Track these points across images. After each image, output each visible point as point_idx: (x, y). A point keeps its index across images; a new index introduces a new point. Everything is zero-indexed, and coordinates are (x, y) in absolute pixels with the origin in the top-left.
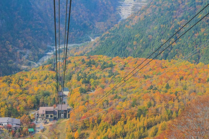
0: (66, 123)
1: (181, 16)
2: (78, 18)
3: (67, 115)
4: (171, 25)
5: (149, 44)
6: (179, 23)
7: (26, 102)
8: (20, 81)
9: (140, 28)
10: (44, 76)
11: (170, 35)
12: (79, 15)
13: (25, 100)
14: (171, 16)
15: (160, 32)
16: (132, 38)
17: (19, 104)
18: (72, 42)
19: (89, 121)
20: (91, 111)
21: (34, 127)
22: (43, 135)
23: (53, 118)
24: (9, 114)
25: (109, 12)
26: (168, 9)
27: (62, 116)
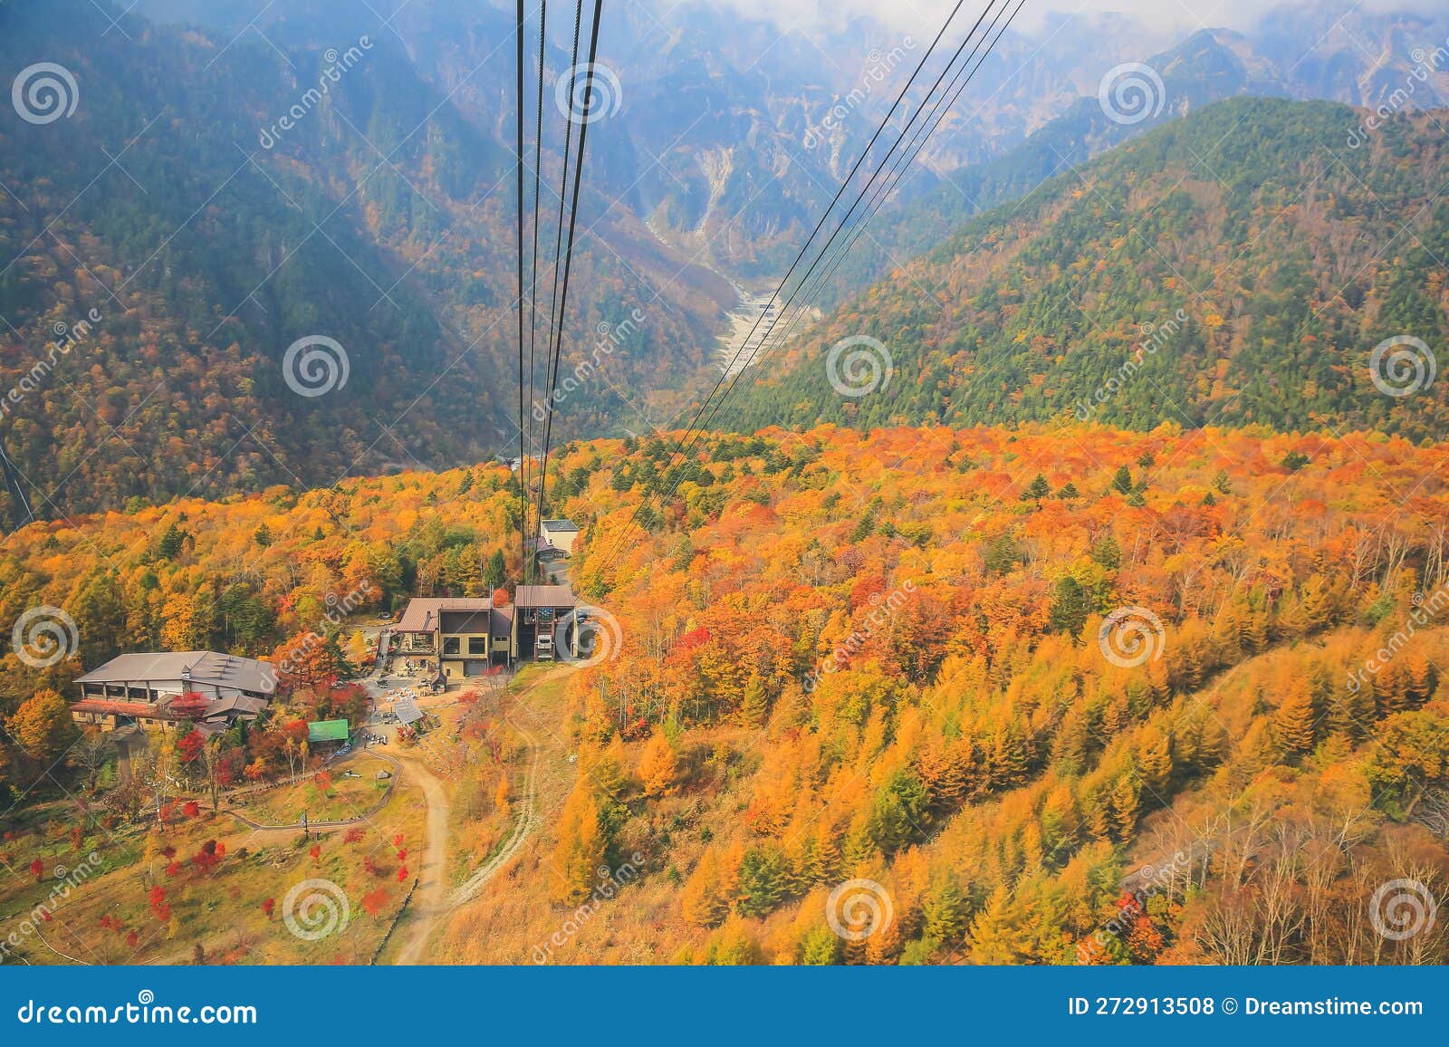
0: (571, 682)
1: (950, 340)
4: (920, 370)
6: (947, 361)
7: (342, 576)
8: (341, 497)
9: (810, 384)
10: (458, 485)
11: (920, 400)
13: (334, 564)
14: (917, 342)
16: (786, 416)
17: (297, 582)
19: (733, 661)
20: (739, 597)
21: (359, 709)
22: (408, 766)
23: (485, 656)
24: (218, 636)
25: (689, 362)
26: (903, 321)
27: (543, 646)
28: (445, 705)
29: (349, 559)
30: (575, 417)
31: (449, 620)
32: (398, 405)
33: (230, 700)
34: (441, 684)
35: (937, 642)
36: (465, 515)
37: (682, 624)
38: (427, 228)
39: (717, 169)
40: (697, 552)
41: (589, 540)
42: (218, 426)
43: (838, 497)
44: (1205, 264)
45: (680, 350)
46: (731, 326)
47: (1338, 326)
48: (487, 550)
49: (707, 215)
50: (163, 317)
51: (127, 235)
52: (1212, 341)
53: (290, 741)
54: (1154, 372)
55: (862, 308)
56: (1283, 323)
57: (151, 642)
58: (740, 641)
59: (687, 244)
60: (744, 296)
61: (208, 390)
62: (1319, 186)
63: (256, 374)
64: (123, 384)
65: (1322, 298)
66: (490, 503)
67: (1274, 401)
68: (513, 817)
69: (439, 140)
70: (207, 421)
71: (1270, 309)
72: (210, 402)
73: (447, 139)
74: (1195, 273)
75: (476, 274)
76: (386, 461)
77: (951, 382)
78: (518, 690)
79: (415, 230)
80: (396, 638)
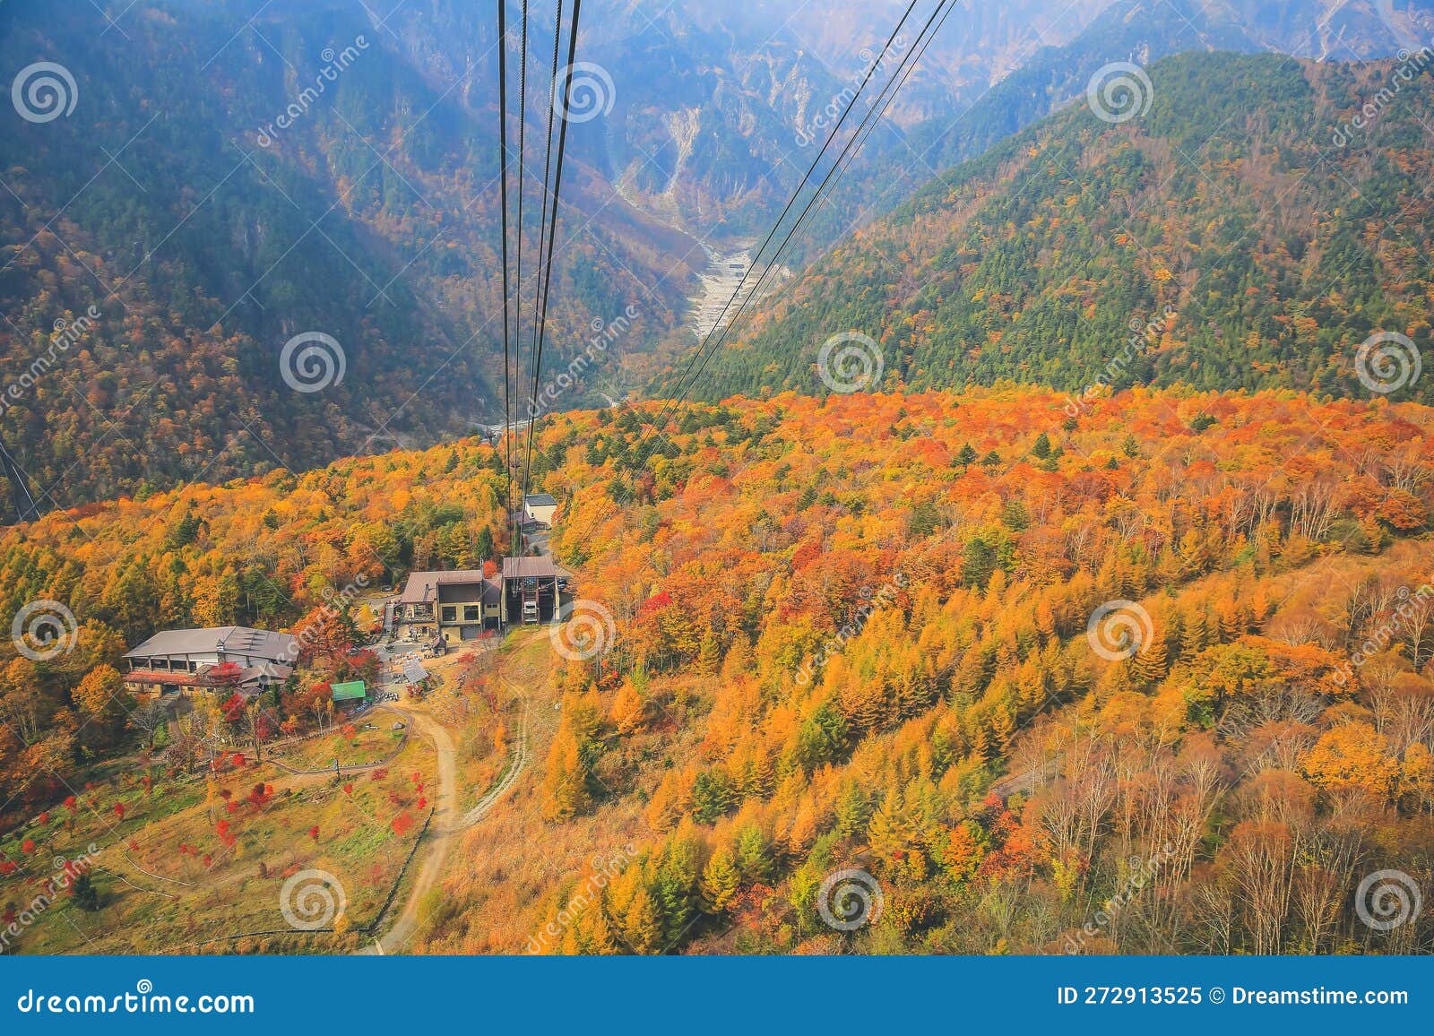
1: (912, 300)
2: (566, 339)
3: (557, 605)
4: (883, 330)
6: (908, 320)
7: (346, 555)
8: (337, 479)
9: (778, 345)
10: (445, 463)
12: (570, 331)
13: (338, 545)
14: (879, 303)
16: (755, 378)
17: (307, 561)
19: (690, 621)
20: (696, 564)
21: (372, 672)
22: (418, 718)
23: (478, 621)
24: (242, 612)
25: (662, 325)
26: (866, 281)
27: (529, 611)
28: (446, 666)
29: (352, 539)
31: (446, 591)
32: (379, 378)
33: (261, 669)
34: (442, 648)
36: (453, 494)
37: (647, 589)
38: (399, 201)
39: (683, 130)
40: (661, 525)
41: (566, 513)
42: (206, 406)
43: (789, 468)
44: (1155, 220)
45: (653, 313)
46: (702, 287)
47: (1281, 277)
48: (476, 526)
49: (676, 175)
50: (146, 300)
51: (105, 222)
52: (1161, 295)
53: (318, 701)
54: (1106, 326)
55: (827, 269)
56: (1229, 275)
57: (183, 619)
58: (696, 602)
59: (656, 205)
60: (715, 256)
61: (194, 371)
62: (1265, 140)
63: (240, 354)
64: (110, 368)
65: (1266, 250)
66: (476, 481)
67: (1219, 351)
68: (510, 755)
69: (406, 112)
70: (194, 402)
71: (1214, 262)
72: (196, 383)
73: (415, 110)
74: (1145, 229)
75: (450, 245)
76: (369, 433)
77: (913, 341)
78: (509, 650)
79: (387, 204)
80: (399, 609)
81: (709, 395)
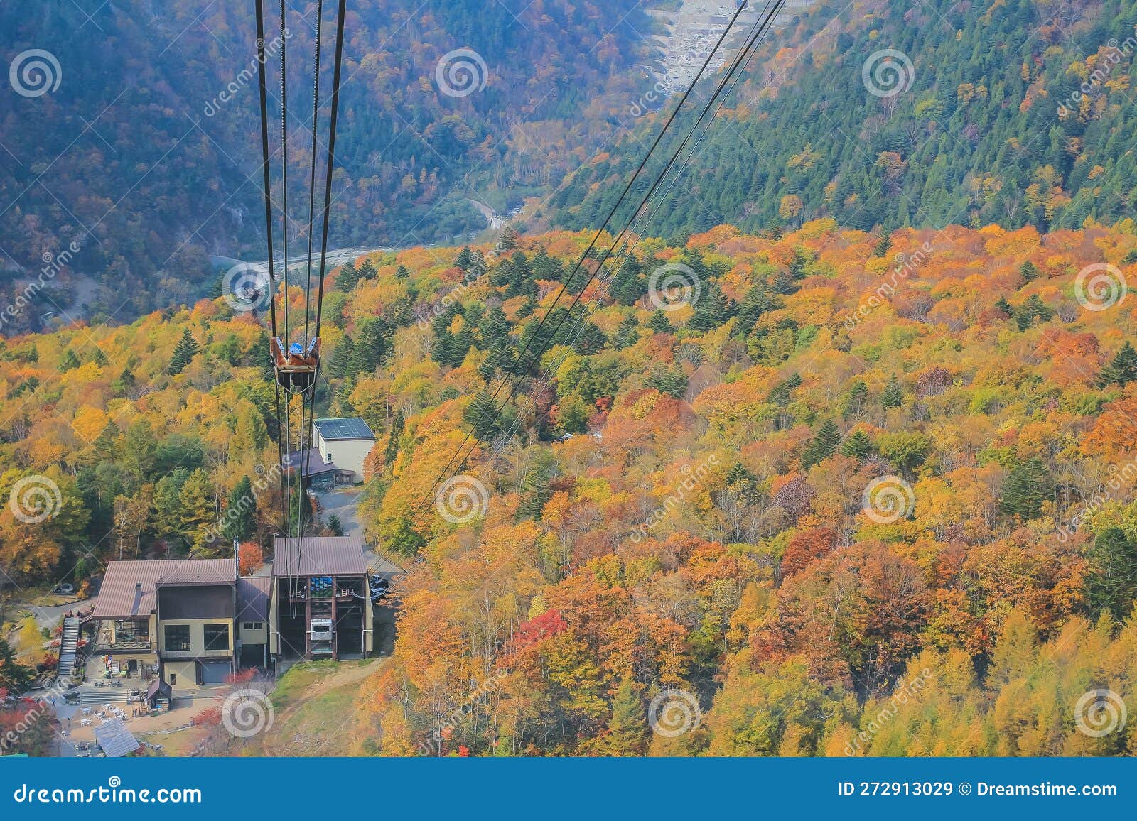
0: (362, 692)
1: (1084, 27)
2: (405, 93)
3: (369, 626)
4: (1025, 86)
5: (883, 208)
6: (1076, 66)
9: (817, 114)
11: (1024, 143)
12: (412, 75)
14: (1019, 31)
15: (952, 129)
16: (771, 179)
18: (371, 238)
19: (597, 662)
20: (611, 562)
23: (229, 652)
25: (593, 64)
27: (319, 636)
28: (171, 730)
30: (375, 180)
31: (171, 597)
32: (40, 167)
34: (163, 698)
35: (907, 629)
36: (186, 416)
37: (524, 604)
40: (555, 487)
41: (391, 456)
43: (797, 382)
45: (576, 40)
48: (225, 477)
58: (609, 630)
66: (228, 392)
77: (1084, 108)
80: (89, 627)
81: (678, 212)
